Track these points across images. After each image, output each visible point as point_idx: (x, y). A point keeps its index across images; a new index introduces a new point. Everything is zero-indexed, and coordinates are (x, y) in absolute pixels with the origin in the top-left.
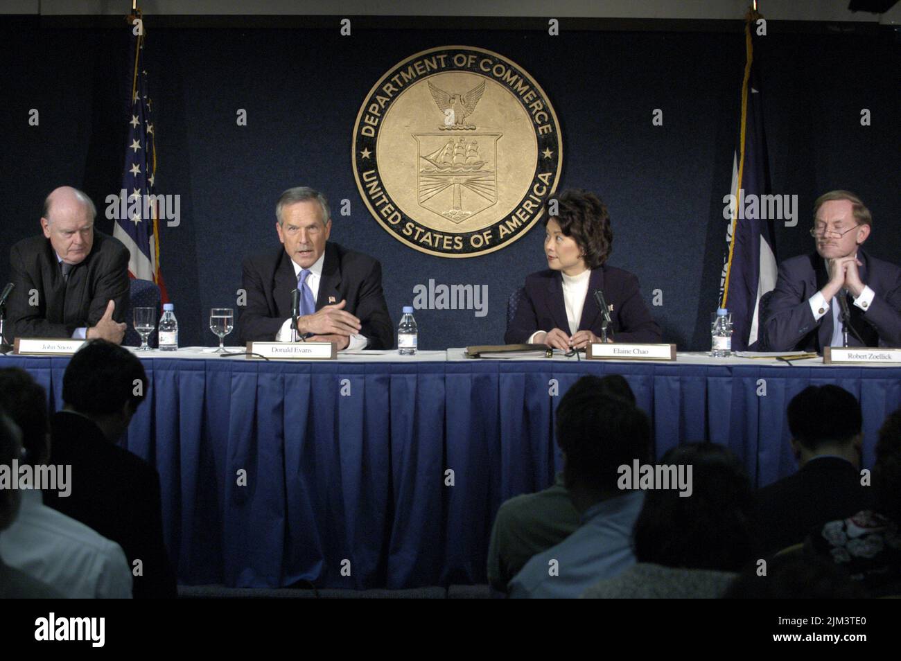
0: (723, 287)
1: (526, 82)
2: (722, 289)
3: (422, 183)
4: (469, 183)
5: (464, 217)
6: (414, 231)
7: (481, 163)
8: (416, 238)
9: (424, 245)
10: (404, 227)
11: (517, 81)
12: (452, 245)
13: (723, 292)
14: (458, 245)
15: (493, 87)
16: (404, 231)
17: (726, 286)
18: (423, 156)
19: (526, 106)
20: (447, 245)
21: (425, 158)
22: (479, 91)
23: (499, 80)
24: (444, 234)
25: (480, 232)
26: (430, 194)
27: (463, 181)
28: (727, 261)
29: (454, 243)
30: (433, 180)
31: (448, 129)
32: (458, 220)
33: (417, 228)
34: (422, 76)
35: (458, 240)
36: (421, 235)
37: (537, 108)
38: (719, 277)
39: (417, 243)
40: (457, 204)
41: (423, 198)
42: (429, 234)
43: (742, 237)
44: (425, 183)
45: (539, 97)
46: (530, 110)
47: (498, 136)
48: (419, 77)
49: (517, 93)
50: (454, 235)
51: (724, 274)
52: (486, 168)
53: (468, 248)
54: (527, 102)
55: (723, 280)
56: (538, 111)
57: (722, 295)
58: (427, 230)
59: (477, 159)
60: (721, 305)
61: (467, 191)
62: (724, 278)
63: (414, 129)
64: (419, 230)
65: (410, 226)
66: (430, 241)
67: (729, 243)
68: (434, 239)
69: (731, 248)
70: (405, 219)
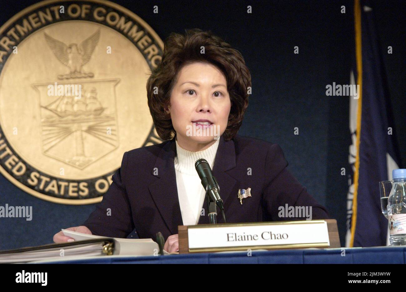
0: (351, 210)
1: (141, 28)
2: (350, 212)
3: (45, 133)
4: (90, 130)
5: (87, 164)
6: (40, 180)
7: (102, 109)
8: (41, 187)
9: (51, 194)
10: (29, 177)
11: (131, 28)
12: (77, 192)
13: (352, 215)
14: (83, 191)
15: (108, 34)
16: (30, 181)
17: (355, 208)
18: (44, 105)
19: (142, 51)
20: (73, 192)
21: (46, 108)
22: (95, 38)
23: (114, 27)
24: (69, 181)
25: (105, 177)
26: (53, 143)
27: (85, 128)
28: (353, 183)
29: (79, 190)
30: (55, 129)
31: (67, 79)
32: (82, 167)
33: (42, 177)
34: (38, 28)
35: (84, 186)
36: (47, 184)
37: (152, 53)
38: (345, 200)
39: (43, 192)
40: (80, 151)
41: (46, 148)
42: (54, 182)
43: (367, 155)
44: (47, 132)
45: (154, 42)
46: (145, 56)
47: (116, 82)
48: (34, 30)
49: (131, 39)
50: (79, 182)
51: (350, 197)
52: (107, 112)
53: (93, 194)
54: (142, 47)
55: (349, 203)
56: (153, 56)
57: (351, 219)
58: (52, 178)
59: (97, 106)
60: (350, 228)
61: (90, 138)
62: (352, 200)
63: (34, 80)
64: (44, 179)
65: (35, 176)
66: (55, 189)
67: (353, 164)
68: (59, 187)
69: (356, 169)
70: (30, 169)
